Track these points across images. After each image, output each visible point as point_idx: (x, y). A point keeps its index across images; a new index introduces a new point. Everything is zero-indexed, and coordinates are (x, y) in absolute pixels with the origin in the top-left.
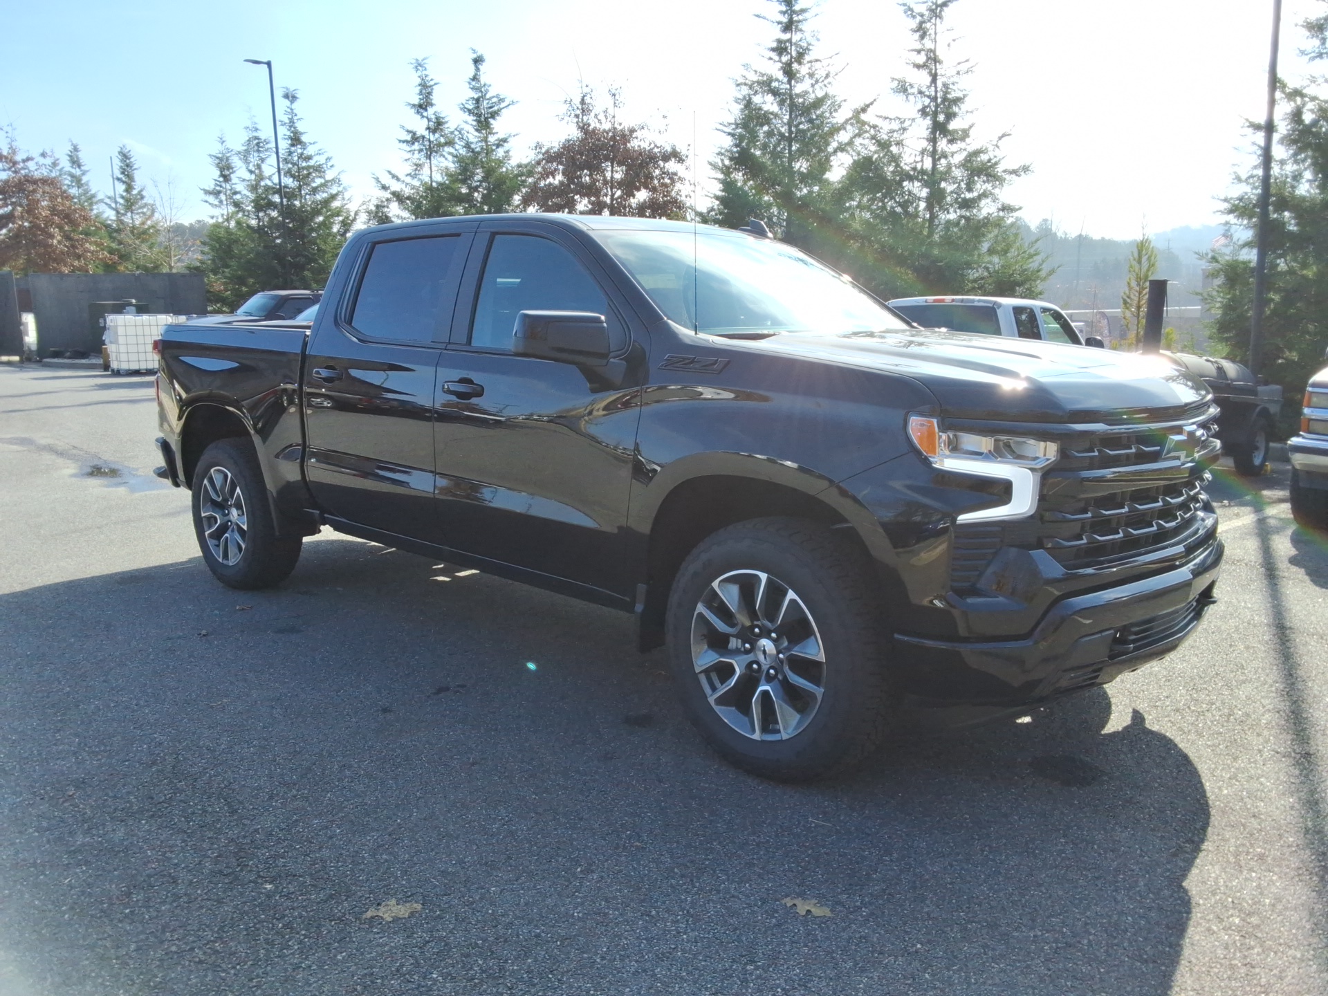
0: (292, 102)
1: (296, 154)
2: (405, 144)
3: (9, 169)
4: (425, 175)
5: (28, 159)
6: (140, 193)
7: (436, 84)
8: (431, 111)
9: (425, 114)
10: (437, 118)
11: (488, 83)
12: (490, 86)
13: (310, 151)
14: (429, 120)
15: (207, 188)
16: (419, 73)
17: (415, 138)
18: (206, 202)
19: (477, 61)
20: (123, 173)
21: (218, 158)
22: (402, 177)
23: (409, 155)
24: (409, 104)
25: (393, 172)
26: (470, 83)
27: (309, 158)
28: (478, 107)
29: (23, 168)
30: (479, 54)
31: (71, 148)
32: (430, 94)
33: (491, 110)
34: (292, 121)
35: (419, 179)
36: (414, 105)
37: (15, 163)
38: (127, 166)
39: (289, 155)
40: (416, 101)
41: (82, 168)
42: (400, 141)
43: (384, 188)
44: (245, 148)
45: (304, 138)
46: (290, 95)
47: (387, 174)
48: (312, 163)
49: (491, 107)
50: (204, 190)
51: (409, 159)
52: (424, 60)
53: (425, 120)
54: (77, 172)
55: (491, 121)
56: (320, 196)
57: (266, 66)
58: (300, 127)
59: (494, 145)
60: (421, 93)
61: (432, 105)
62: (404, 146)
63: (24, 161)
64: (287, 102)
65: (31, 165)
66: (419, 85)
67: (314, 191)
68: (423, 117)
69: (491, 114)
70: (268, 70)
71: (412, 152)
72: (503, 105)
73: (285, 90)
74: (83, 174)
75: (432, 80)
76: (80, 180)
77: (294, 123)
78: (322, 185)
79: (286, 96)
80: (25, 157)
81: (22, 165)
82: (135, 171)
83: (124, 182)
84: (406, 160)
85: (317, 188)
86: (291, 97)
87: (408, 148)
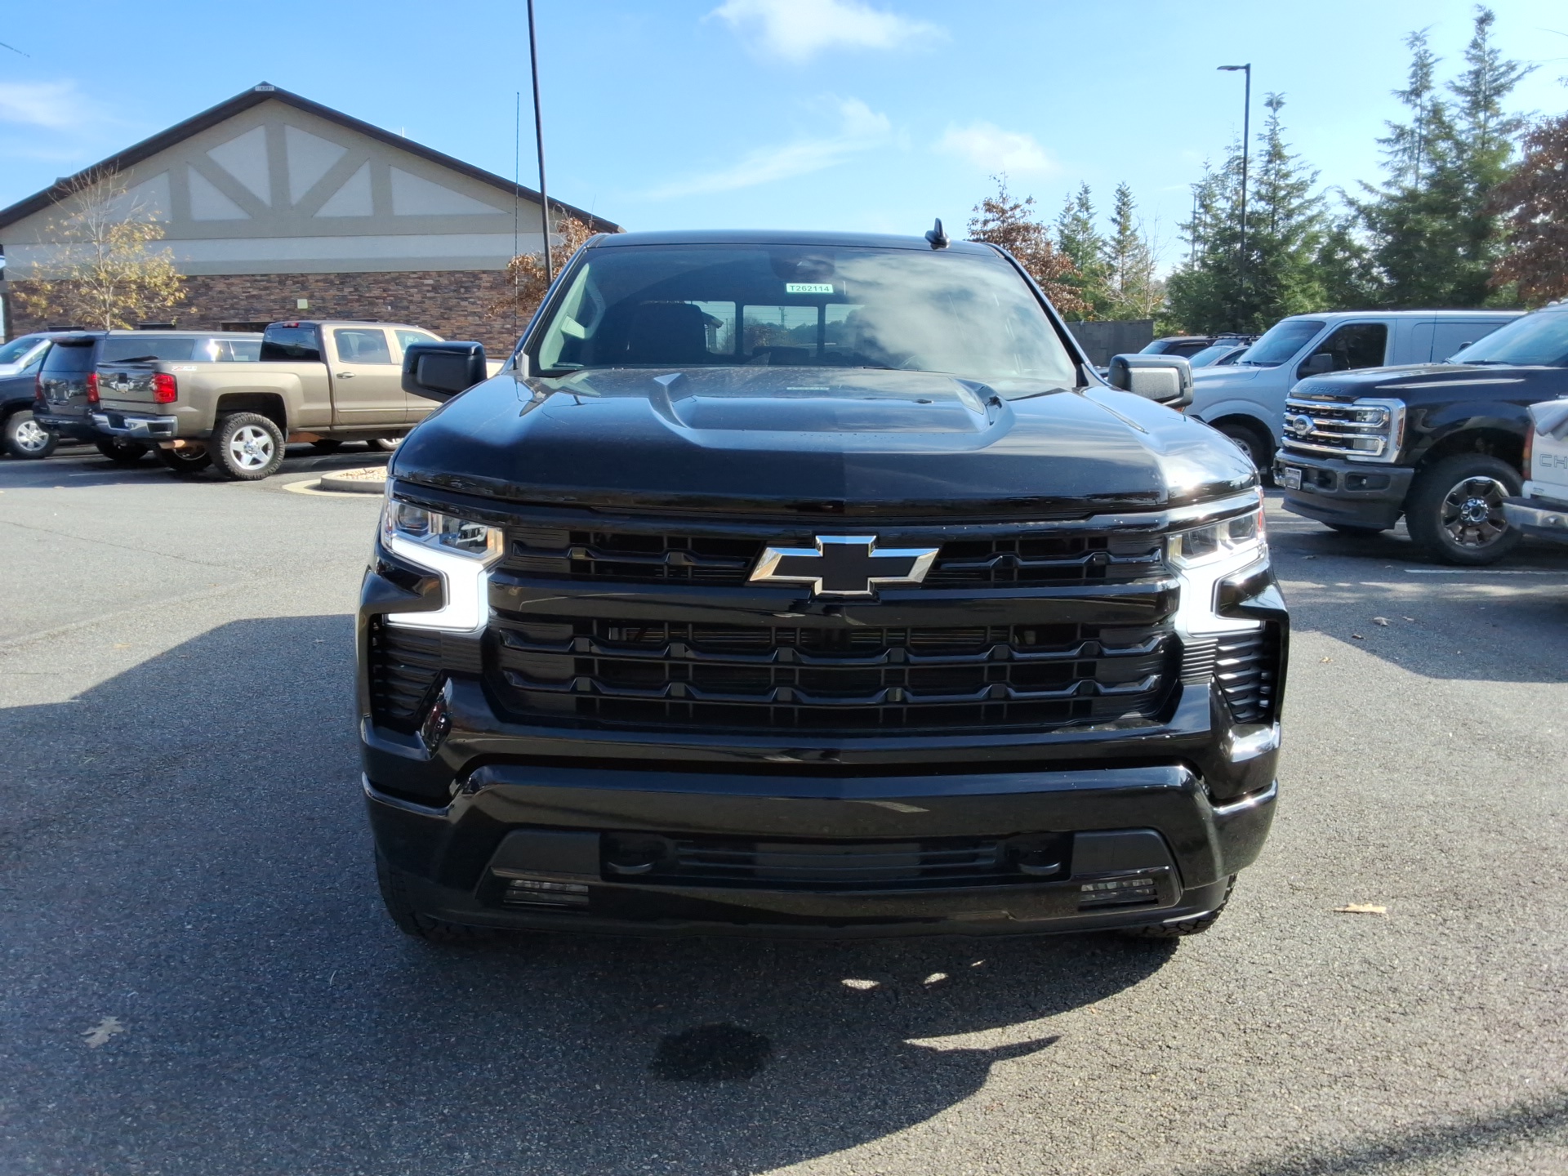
0: (1275, 110)
1: (1273, 172)
2: (1386, 144)
3: (998, 219)
4: (1409, 181)
5: (1016, 207)
6: (1132, 234)
7: (1437, 60)
8: (1426, 96)
9: (1418, 101)
10: (1434, 105)
11: (1496, 48)
12: (1499, 51)
13: (1290, 166)
14: (1423, 108)
15: (1184, 223)
16: (1415, 50)
17: (1401, 133)
18: (1182, 238)
19: (1485, 20)
20: (1119, 213)
21: (1200, 187)
22: (1377, 186)
23: (1390, 158)
24: (1395, 92)
25: (1365, 182)
26: (1468, 53)
27: (1286, 175)
28: (1478, 82)
29: (1011, 217)
30: (1487, 10)
31: (1081, 190)
32: (1427, 74)
33: (1494, 84)
34: (1273, 132)
35: (1400, 188)
36: (1403, 93)
37: (1003, 212)
38: (1124, 204)
39: (1265, 174)
40: (1408, 88)
41: (1090, 211)
42: (1380, 141)
43: (1351, 203)
44: (1224, 171)
45: (1286, 152)
46: (1275, 101)
47: (1359, 184)
48: (1292, 180)
49: (1496, 80)
50: (1181, 225)
51: (1388, 163)
52: (1425, 30)
53: (1418, 108)
54: (1083, 215)
55: (1496, 99)
56: (1297, 219)
57: (1244, 70)
58: (1282, 139)
59: (1496, 131)
60: (1414, 75)
61: (1428, 88)
62: (1386, 148)
63: (1012, 209)
64: (1270, 110)
65: (1017, 212)
66: (1414, 65)
67: (1289, 215)
68: (1415, 105)
69: (1494, 89)
70: (1245, 75)
71: (1396, 153)
72: (1513, 75)
73: (1269, 96)
74: (1090, 217)
75: (1431, 55)
76: (1086, 224)
77: (1276, 134)
78: (1301, 206)
79: (1270, 104)
80: (1012, 205)
81: (1010, 213)
82: (1132, 210)
83: (1119, 223)
84: (1384, 165)
85: (1293, 210)
86: (1275, 103)
87: (1389, 149)
